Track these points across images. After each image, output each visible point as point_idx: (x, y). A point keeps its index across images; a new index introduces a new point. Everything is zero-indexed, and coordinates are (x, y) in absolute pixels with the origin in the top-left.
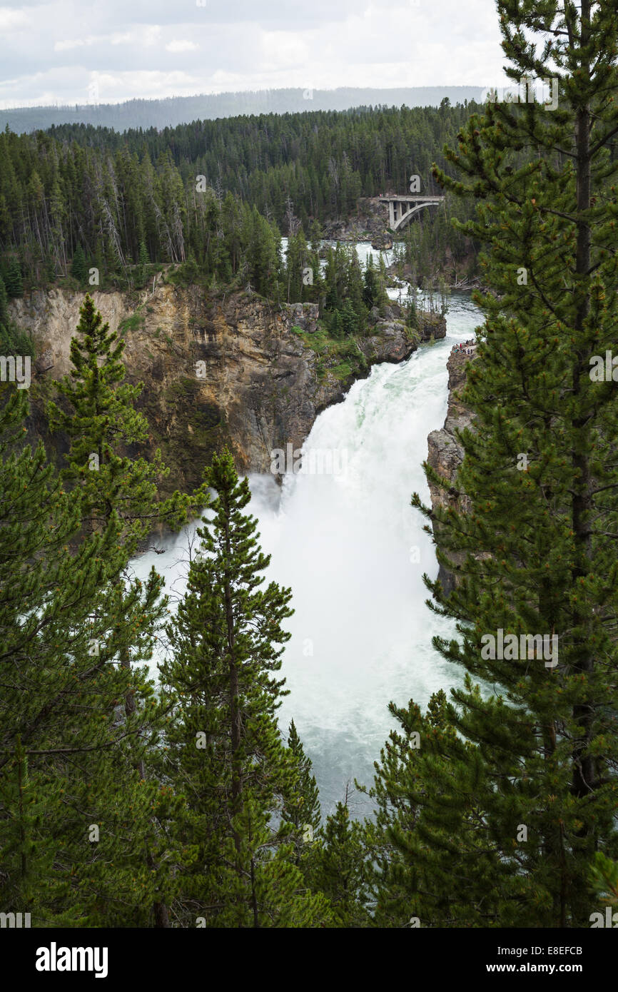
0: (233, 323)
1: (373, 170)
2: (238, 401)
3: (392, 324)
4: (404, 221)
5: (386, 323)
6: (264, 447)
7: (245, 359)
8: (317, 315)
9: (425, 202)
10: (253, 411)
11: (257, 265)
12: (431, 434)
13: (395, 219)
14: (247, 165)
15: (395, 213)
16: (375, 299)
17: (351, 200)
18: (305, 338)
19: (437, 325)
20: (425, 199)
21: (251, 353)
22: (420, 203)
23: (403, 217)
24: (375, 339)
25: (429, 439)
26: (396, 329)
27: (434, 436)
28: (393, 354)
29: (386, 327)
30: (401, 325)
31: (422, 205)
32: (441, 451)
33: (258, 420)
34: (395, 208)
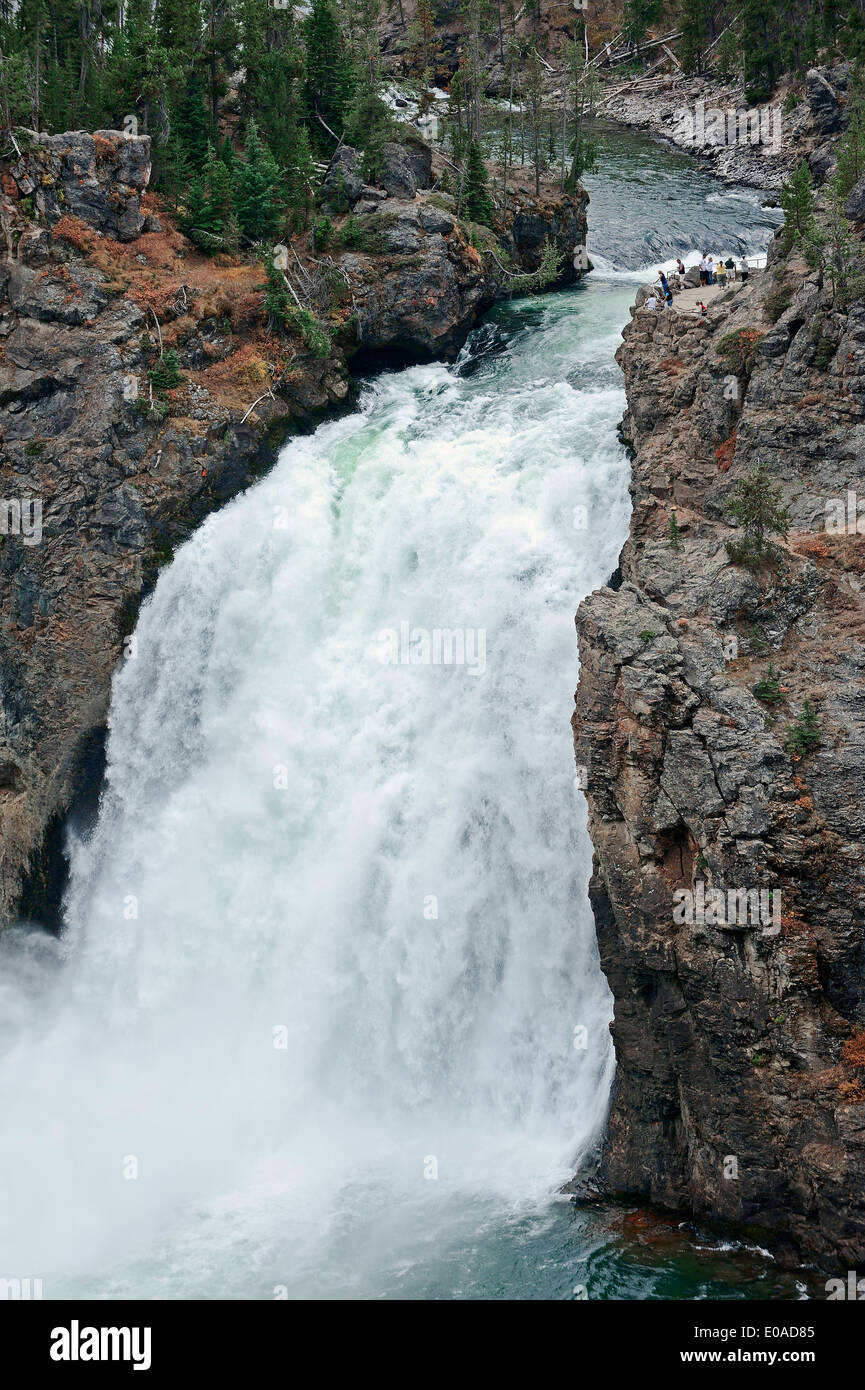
3: (411, 210)
5: (391, 207)
8: (147, 175)
12: (588, 601)
18: (103, 258)
19: (559, 211)
24: (352, 261)
25: (581, 622)
26: (426, 227)
27: (599, 609)
28: (416, 318)
29: (392, 221)
30: (445, 216)
32: (628, 661)
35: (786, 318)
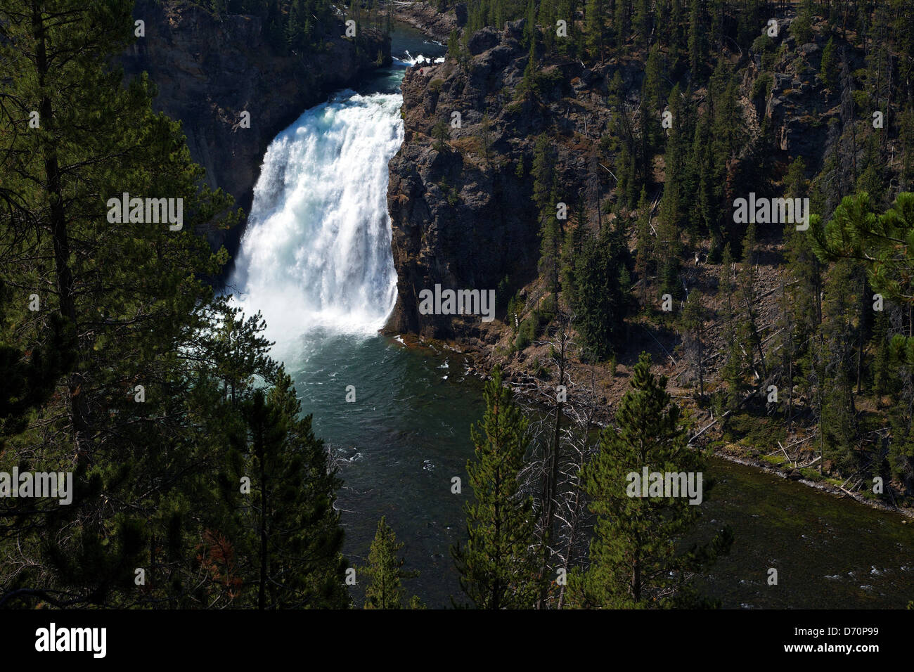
3: (339, 41)
5: (333, 40)
7: (181, 74)
8: (260, 29)
10: (192, 132)
12: (392, 159)
19: (382, 43)
21: (188, 68)
25: (390, 166)
27: (395, 162)
32: (403, 178)
33: (197, 142)
35: (450, 77)
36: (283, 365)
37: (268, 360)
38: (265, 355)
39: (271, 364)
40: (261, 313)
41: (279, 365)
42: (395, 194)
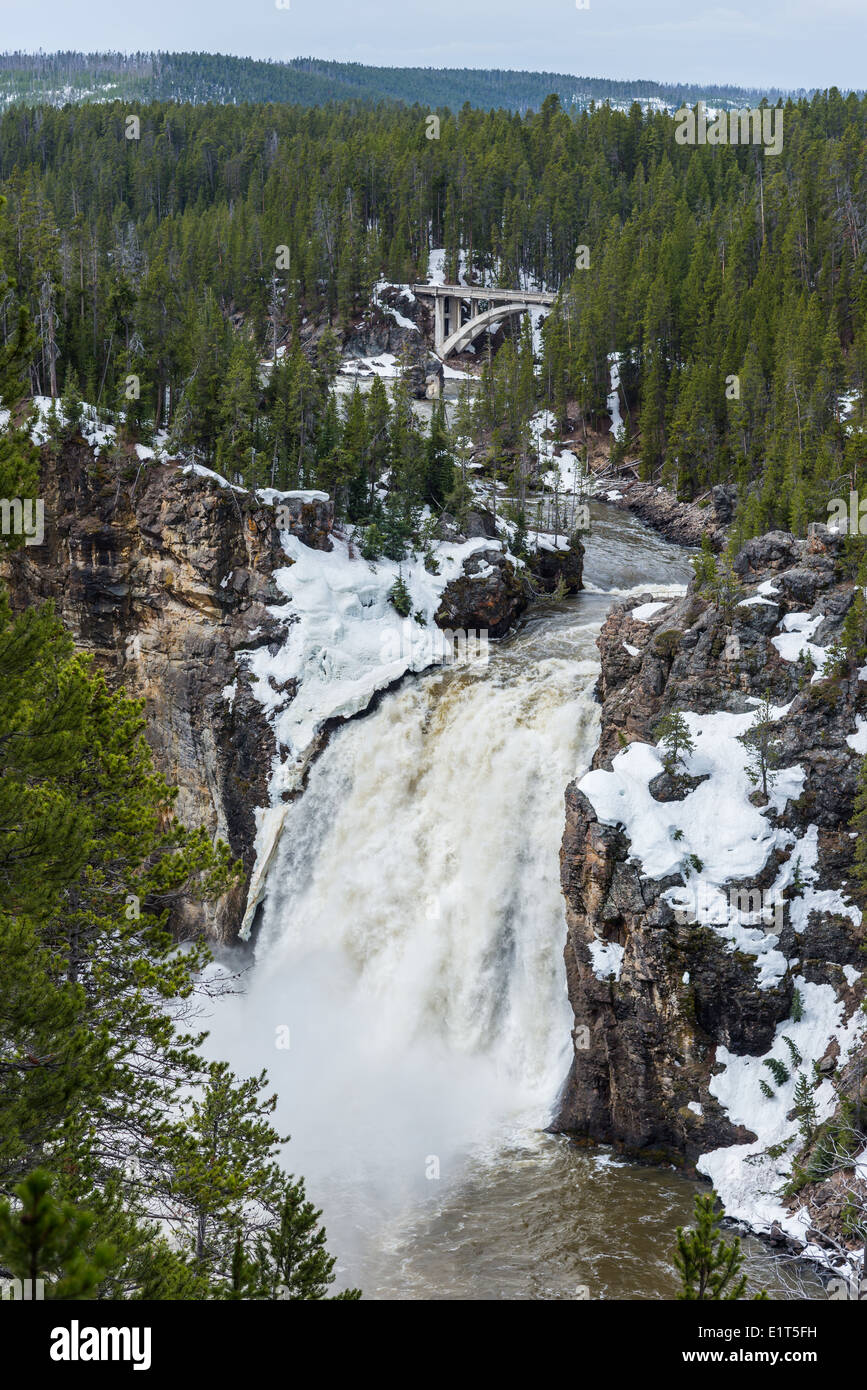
0: (155, 529)
1: (405, 231)
2: (156, 694)
4: (465, 337)
6: (205, 791)
7: (174, 607)
8: (331, 523)
9: (510, 302)
10: (187, 716)
11: (210, 413)
12: (573, 783)
13: (446, 333)
14: (131, 203)
15: (447, 322)
16: (450, 498)
17: (360, 288)
19: (566, 557)
20: (510, 297)
21: (189, 593)
22: (499, 303)
23: (463, 331)
25: (568, 795)
28: (481, 613)
31: (503, 309)
32: (594, 820)
33: (197, 734)
34: (446, 311)
35: (696, 626)
36: (301, 1183)
37: (274, 1169)
38: (267, 1162)
39: (278, 1177)
40: (267, 1077)
41: (295, 1182)
42: (577, 852)
